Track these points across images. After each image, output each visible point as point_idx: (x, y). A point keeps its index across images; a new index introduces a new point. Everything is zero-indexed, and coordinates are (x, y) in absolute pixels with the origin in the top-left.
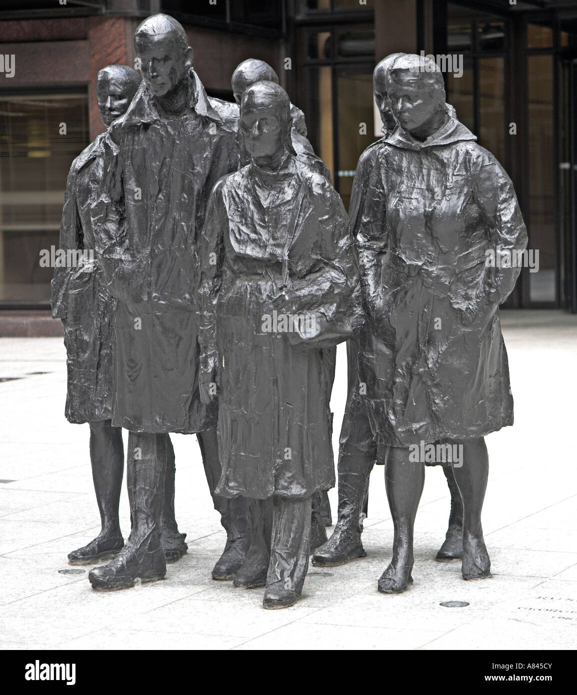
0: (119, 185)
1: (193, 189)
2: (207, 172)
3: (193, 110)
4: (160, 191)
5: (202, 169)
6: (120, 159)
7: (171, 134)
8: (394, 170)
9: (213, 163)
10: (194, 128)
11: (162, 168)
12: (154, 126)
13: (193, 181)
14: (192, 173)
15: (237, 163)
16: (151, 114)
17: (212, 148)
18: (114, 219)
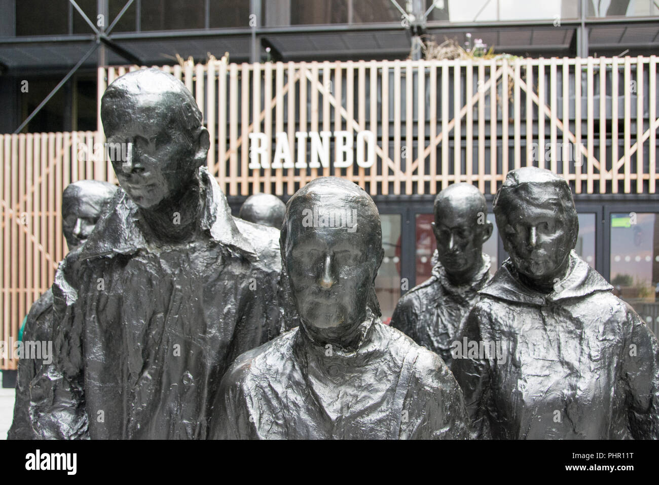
0: (76, 351)
1: (203, 366)
2: (229, 338)
3: (207, 234)
4: (145, 366)
5: (220, 332)
6: (78, 311)
7: (167, 274)
8: (503, 332)
9: (239, 322)
10: (207, 264)
11: (149, 329)
12: (137, 259)
13: (204, 352)
14: (204, 339)
15: (278, 322)
16: (132, 240)
17: (239, 297)
18: (68, 405)
